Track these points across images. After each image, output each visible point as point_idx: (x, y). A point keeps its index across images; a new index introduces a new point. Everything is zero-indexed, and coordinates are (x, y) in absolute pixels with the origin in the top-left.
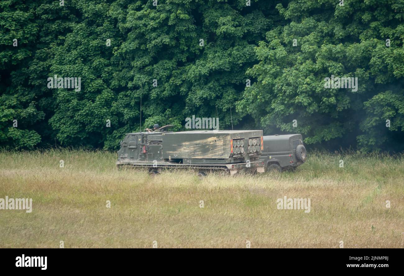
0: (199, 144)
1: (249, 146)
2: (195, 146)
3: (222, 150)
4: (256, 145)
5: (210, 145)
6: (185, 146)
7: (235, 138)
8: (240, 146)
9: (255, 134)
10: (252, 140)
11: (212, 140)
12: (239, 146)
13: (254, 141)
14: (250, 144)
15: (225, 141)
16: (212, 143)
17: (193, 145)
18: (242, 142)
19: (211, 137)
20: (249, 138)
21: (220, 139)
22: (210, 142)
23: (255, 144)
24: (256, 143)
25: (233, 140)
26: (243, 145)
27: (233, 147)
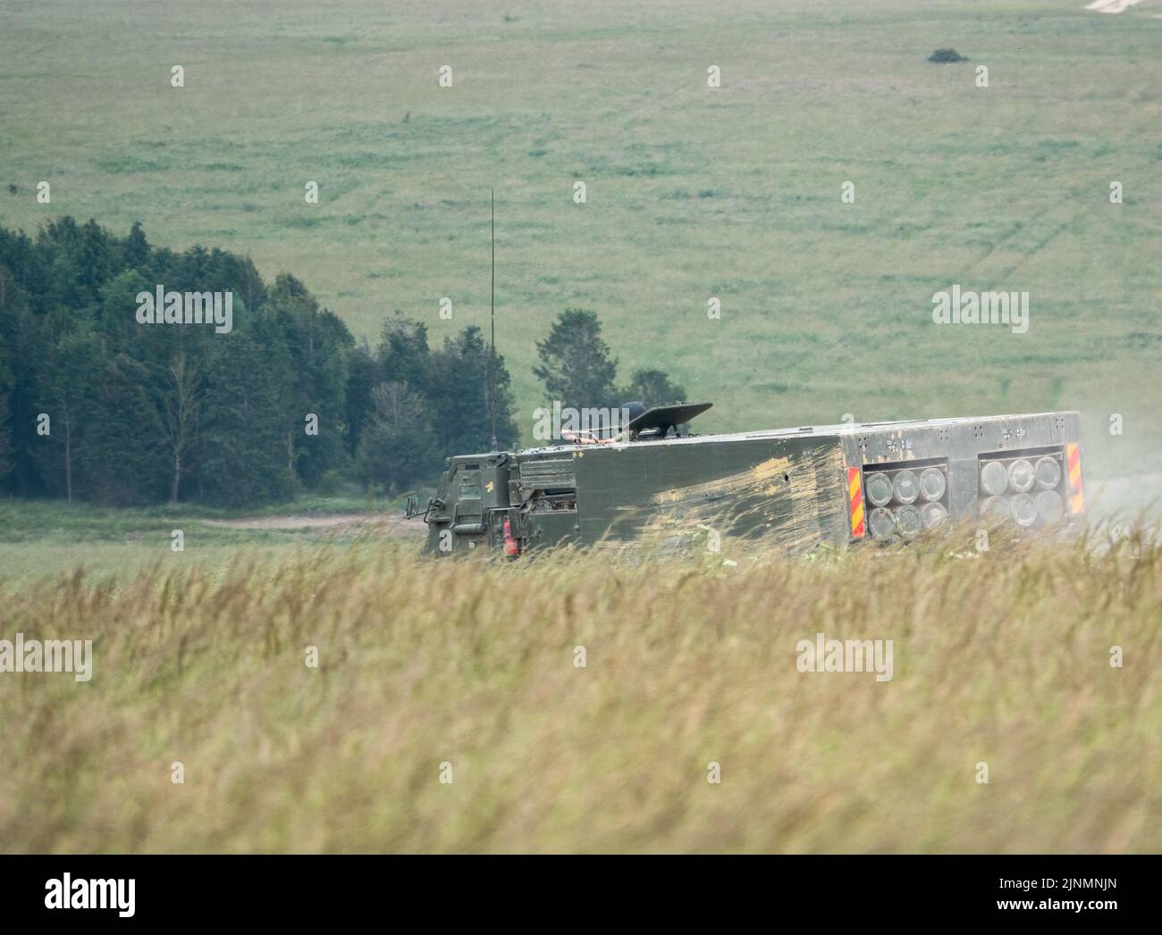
0: (722, 497)
1: (983, 495)
2: (707, 506)
3: (817, 524)
4: (1035, 490)
5: (765, 498)
6: (669, 506)
7: (881, 460)
8: (920, 502)
9: (1021, 432)
10: (1006, 465)
11: (773, 472)
12: (912, 499)
13: (1021, 472)
14: (987, 487)
15: (823, 479)
16: (772, 490)
17: (698, 504)
18: (932, 475)
19: (763, 458)
20: (981, 456)
21: (801, 469)
22: (766, 487)
23: (1028, 485)
24: (1031, 477)
25: (866, 468)
26: (938, 495)
27: (870, 506)
